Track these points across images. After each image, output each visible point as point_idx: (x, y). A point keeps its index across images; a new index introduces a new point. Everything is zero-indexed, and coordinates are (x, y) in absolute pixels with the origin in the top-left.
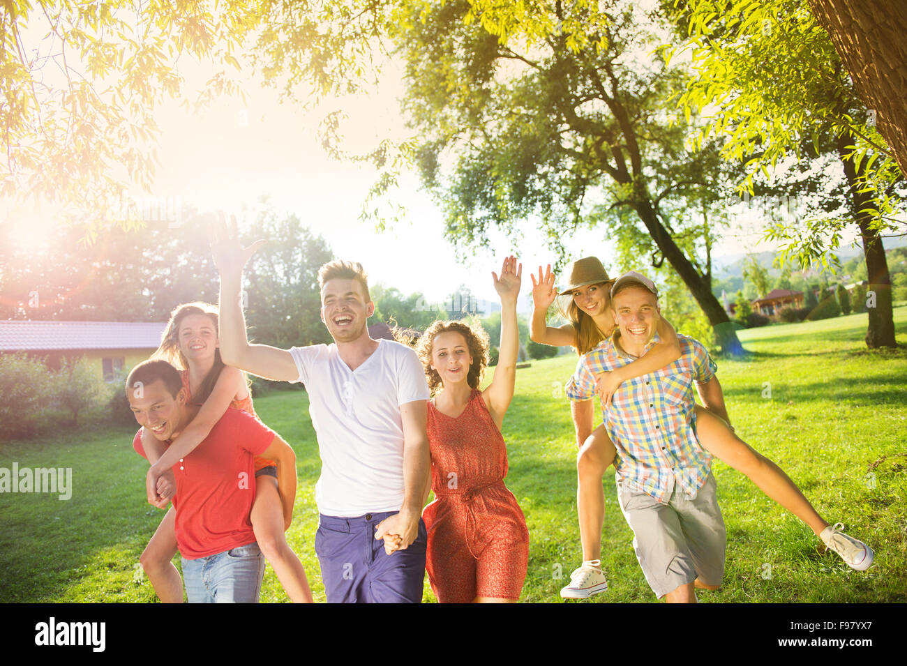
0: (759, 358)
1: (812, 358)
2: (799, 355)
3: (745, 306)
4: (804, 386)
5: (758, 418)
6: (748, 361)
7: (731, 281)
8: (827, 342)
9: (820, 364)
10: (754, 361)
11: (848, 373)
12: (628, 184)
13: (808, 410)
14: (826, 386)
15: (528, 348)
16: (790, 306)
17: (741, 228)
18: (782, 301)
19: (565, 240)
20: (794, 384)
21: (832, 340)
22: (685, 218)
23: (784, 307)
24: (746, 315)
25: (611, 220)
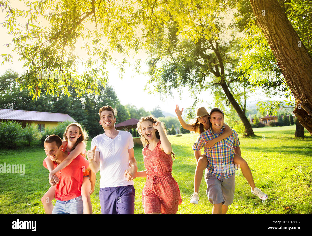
0: (260, 138)
1: (277, 139)
2: (273, 138)
3: (257, 120)
4: (272, 148)
5: (256, 156)
6: (256, 139)
7: (253, 110)
8: (283, 134)
9: (279, 141)
10: (258, 139)
11: (287, 144)
12: (219, 77)
13: (271, 155)
14: (279, 148)
15: (180, 130)
16: (273, 121)
17: (256, 94)
18: (270, 119)
19: (197, 95)
20: (269, 147)
21: (285, 134)
22: (238, 90)
23: (271, 121)
24: (257, 123)
25: (212, 88)
